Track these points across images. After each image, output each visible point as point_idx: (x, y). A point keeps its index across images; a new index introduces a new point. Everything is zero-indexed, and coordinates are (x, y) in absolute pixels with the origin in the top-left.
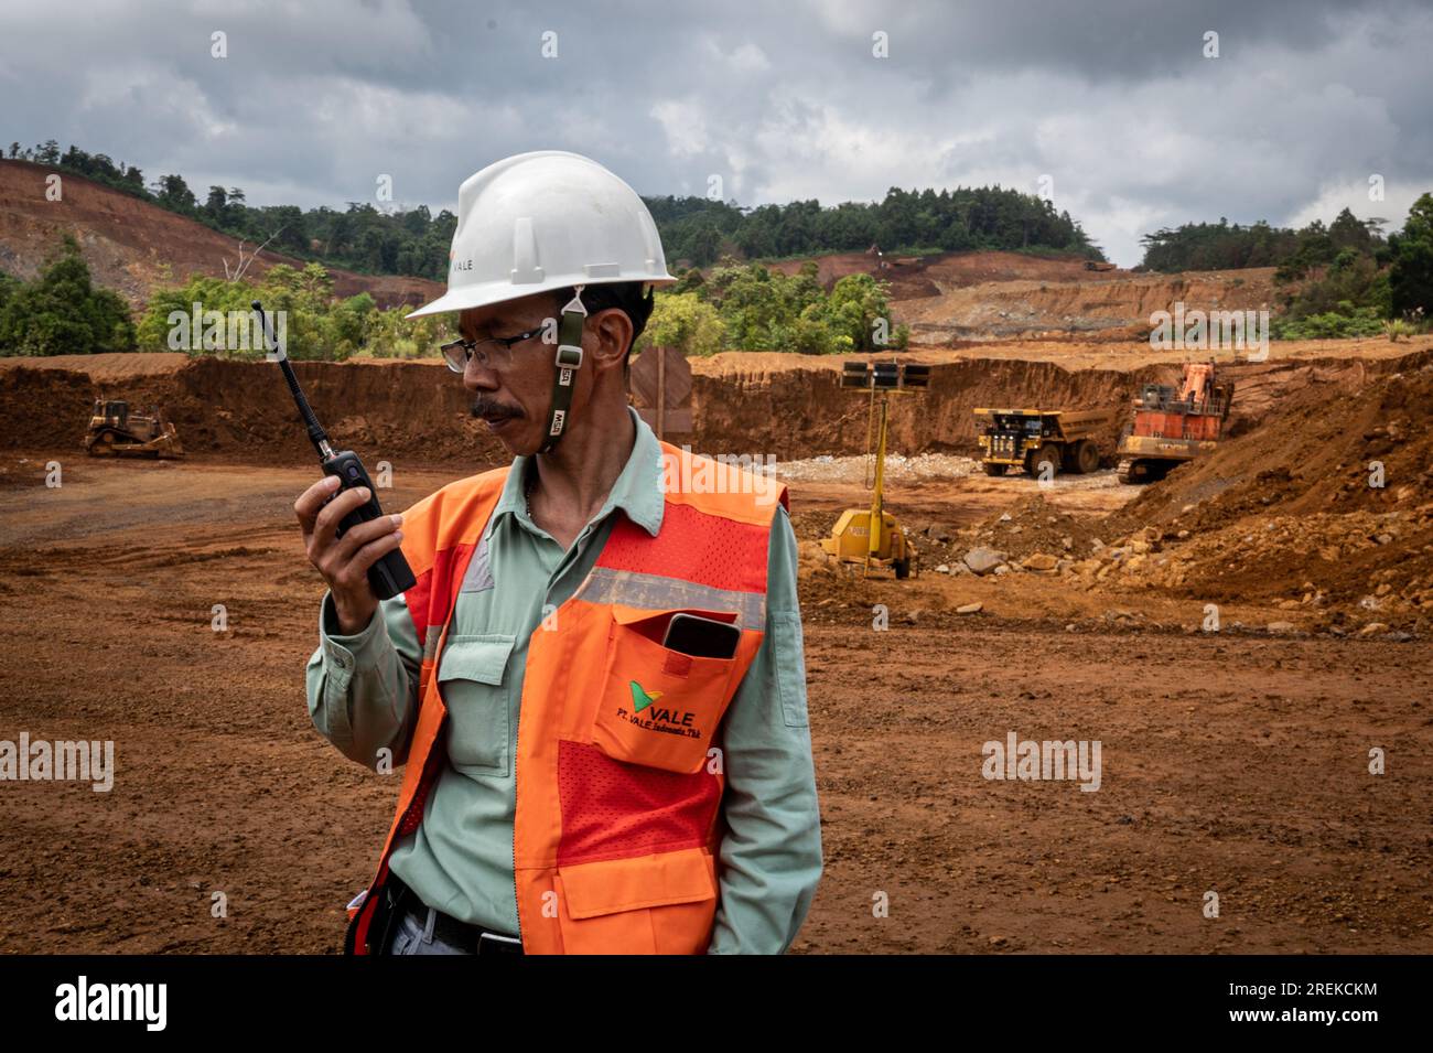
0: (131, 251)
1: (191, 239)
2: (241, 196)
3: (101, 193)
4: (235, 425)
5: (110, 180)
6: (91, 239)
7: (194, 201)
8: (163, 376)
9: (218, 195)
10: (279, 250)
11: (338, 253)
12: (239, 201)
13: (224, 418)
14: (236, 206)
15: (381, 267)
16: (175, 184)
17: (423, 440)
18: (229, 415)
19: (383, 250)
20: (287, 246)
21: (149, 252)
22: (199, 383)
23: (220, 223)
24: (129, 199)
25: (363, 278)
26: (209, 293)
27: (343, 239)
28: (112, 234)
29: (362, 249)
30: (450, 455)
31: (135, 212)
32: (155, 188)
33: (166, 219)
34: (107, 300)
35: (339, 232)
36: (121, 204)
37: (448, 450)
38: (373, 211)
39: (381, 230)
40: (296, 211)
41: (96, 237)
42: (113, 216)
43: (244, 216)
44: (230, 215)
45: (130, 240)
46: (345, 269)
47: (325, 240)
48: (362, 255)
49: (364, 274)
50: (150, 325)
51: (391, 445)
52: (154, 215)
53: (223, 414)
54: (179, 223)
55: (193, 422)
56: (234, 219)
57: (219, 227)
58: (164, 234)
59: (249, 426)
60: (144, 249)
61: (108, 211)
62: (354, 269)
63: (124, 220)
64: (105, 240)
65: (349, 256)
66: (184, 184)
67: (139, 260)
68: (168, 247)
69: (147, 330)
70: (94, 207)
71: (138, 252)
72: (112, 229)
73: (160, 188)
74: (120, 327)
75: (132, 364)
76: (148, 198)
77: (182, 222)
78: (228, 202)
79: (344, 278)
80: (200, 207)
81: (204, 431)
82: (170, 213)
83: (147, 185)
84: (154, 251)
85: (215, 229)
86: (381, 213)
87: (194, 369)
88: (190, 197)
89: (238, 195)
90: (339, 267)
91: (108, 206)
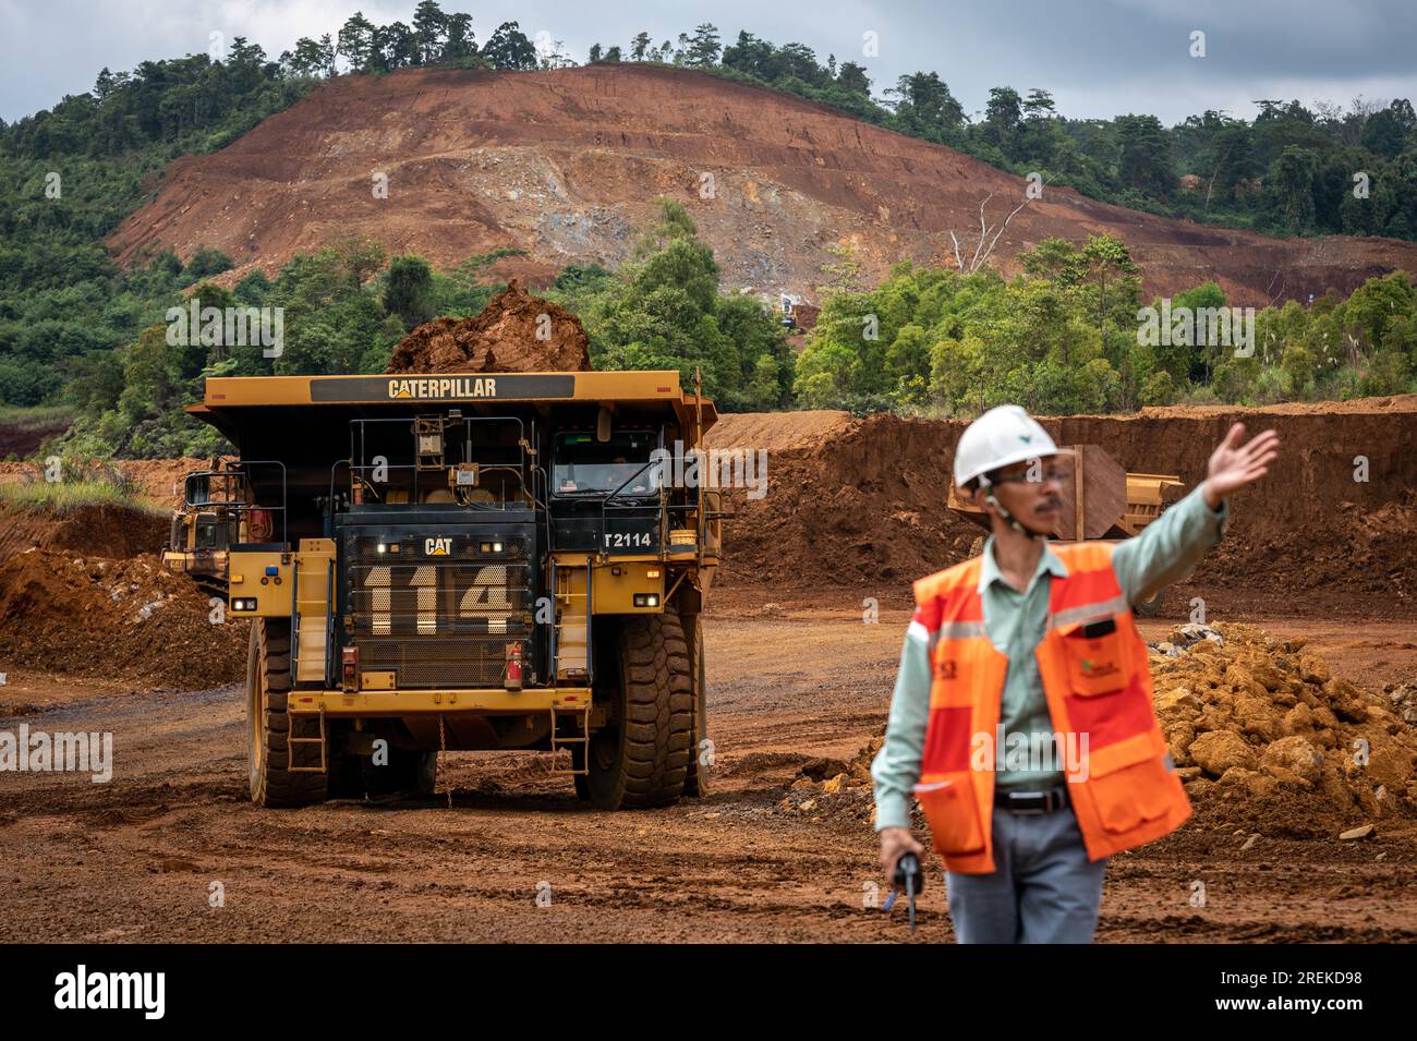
0: (846, 214)
1: (953, 188)
2: (1047, 104)
3: (791, 114)
4: (925, 535)
5: (808, 88)
6: (773, 196)
7: (960, 116)
8: (801, 452)
9: (1005, 103)
10: (1118, 197)
11: (1232, 198)
12: (1044, 113)
13: (905, 524)
14: (1035, 120)
15: (1312, 218)
16: (926, 89)
17: (1274, 553)
18: (915, 518)
19: (1316, 188)
20: (1134, 190)
21: (877, 215)
22: (864, 461)
23: (1008, 154)
24: (841, 121)
25: (1280, 243)
26: (923, 296)
27: (1239, 171)
28: (810, 186)
29: (1276, 190)
30: (1324, 580)
31: (852, 143)
32: (890, 97)
33: (910, 154)
34: (744, 316)
35: (1232, 158)
36: (827, 131)
37: (1320, 571)
38: (1306, 116)
39: (1313, 152)
40: (1152, 124)
41: (781, 192)
42: (813, 153)
43: (1052, 139)
44: (1030, 137)
45: (842, 195)
46: (1244, 227)
47: (1207, 176)
48: (1275, 201)
49: (1281, 236)
50: (815, 357)
51: (1214, 564)
52: (887, 147)
53: (903, 516)
54: (930, 157)
55: (850, 532)
56: (1035, 146)
57: (1007, 163)
58: (903, 179)
59: (953, 535)
60: (868, 208)
61: (803, 145)
62: (1261, 225)
63: (832, 159)
64: (797, 196)
65: (1252, 202)
66: (942, 88)
67: (855, 229)
68: (911, 203)
69: (811, 366)
70: (779, 139)
71: (858, 215)
72: (809, 176)
73: (899, 98)
74: (764, 362)
75: (750, 432)
76: (877, 117)
77: (937, 157)
78: (1025, 116)
79: (1241, 244)
80: (972, 129)
81: (868, 547)
82: (915, 141)
83: (876, 93)
84: (885, 212)
85: (998, 165)
86: (1320, 117)
87: (854, 438)
88: (955, 109)
89: (1042, 101)
90: (1232, 225)
91: (806, 136)
